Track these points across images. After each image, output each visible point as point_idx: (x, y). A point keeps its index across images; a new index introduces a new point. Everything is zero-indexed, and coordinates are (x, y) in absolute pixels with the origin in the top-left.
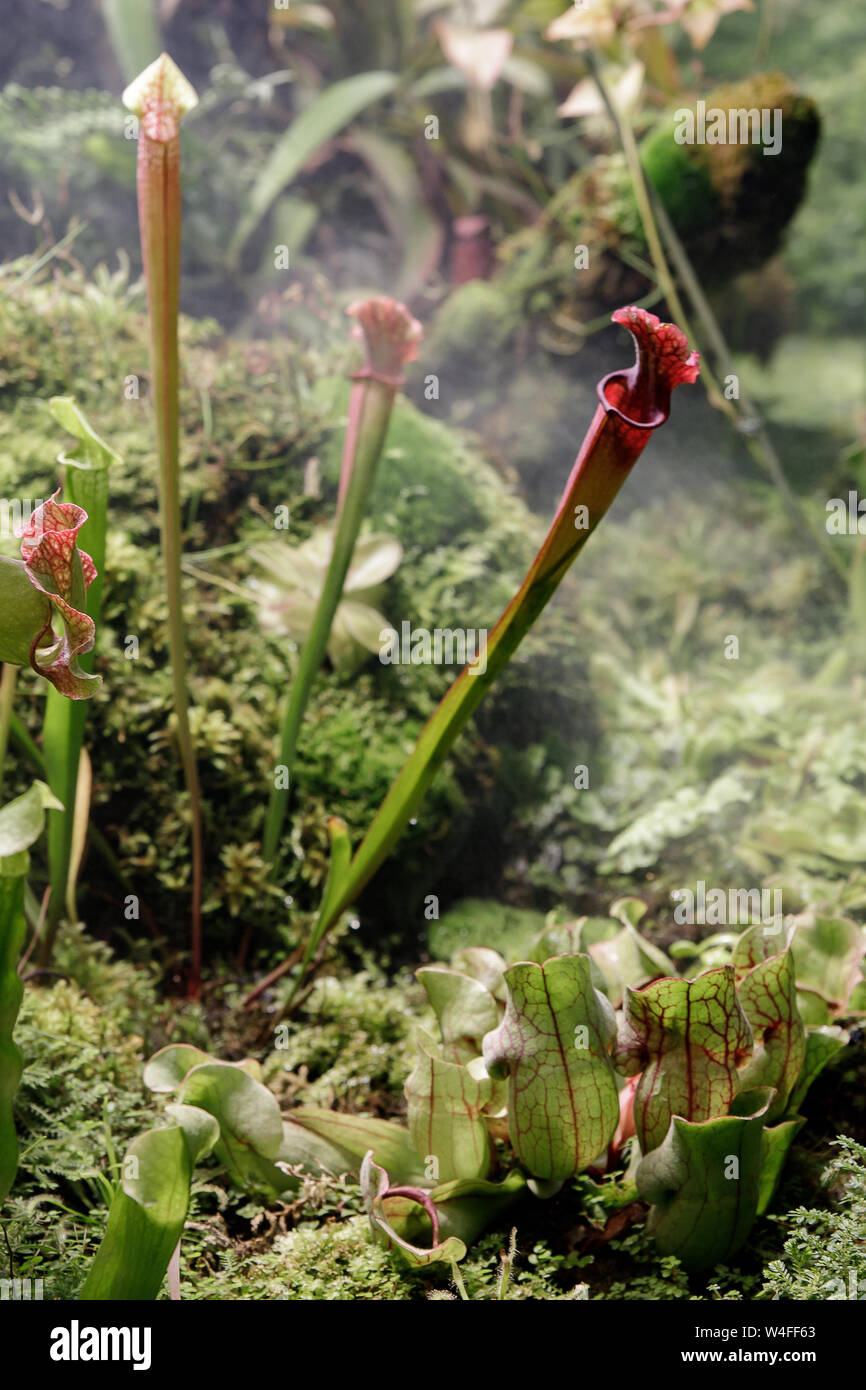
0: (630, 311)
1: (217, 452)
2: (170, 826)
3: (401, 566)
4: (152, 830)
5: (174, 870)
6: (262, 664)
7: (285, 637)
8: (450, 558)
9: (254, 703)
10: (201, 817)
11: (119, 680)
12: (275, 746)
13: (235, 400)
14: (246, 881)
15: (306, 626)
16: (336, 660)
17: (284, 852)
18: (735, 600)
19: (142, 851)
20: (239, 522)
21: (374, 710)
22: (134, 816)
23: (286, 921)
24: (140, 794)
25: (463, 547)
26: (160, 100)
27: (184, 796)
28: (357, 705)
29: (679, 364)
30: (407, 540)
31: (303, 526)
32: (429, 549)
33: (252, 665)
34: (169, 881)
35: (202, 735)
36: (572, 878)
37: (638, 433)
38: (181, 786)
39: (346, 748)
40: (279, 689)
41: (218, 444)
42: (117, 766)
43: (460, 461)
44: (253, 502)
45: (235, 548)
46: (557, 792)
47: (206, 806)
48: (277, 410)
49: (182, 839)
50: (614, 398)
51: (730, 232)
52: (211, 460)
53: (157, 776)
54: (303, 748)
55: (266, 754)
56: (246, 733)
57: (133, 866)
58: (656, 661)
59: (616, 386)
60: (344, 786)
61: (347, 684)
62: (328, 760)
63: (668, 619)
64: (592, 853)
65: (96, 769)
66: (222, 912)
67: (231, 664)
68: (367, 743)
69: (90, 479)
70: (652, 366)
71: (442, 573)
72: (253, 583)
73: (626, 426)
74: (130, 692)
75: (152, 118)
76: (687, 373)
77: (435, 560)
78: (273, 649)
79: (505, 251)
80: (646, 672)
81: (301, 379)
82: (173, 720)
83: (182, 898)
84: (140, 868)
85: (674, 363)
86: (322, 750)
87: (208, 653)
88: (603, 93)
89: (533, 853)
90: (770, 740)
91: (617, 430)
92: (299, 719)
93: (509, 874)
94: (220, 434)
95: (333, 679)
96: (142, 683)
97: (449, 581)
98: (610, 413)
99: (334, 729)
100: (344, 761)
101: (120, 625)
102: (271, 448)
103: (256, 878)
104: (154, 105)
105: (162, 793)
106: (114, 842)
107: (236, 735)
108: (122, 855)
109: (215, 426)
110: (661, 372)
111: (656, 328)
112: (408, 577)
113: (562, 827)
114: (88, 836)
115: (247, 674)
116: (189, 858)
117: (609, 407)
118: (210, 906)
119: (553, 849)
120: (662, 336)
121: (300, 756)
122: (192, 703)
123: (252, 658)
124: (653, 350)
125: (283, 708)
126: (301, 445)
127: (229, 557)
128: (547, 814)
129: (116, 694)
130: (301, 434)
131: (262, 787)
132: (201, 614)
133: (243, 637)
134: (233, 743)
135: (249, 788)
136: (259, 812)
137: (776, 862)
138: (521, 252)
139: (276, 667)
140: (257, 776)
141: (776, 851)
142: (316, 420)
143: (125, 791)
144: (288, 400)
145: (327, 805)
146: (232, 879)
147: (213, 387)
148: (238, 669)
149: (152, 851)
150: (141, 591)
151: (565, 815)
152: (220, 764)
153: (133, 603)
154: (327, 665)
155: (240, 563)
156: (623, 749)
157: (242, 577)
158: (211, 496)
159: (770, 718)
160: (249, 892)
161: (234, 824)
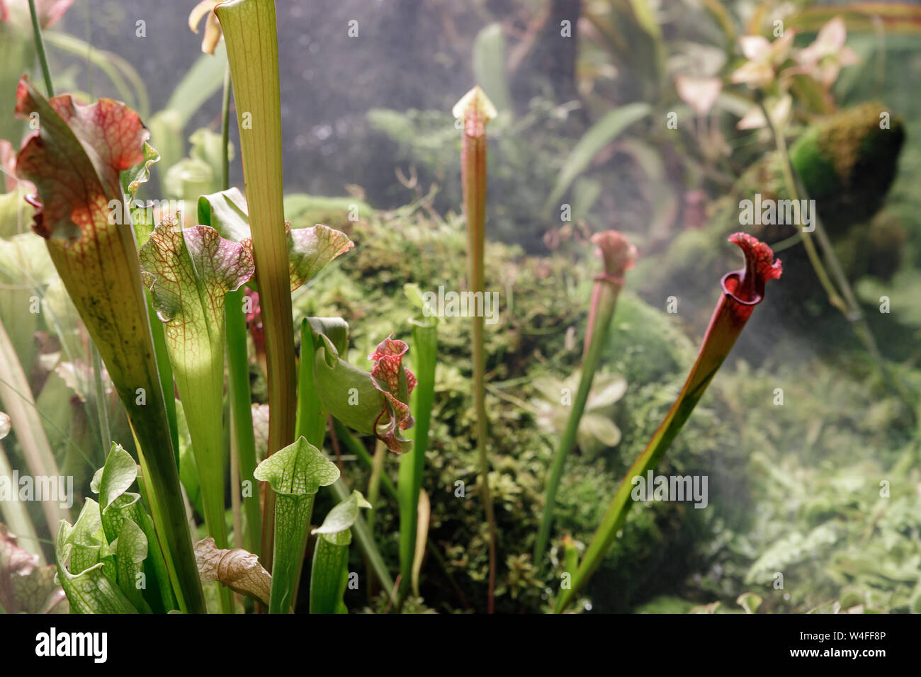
0: (739, 235)
1: (516, 323)
2: (476, 542)
3: (626, 394)
4: (466, 545)
5: (478, 570)
6: (537, 449)
7: (552, 434)
8: (657, 390)
9: (533, 473)
10: (495, 537)
11: (449, 455)
12: (542, 498)
13: (530, 293)
14: (522, 577)
15: (564, 427)
16: (584, 448)
17: (546, 562)
18: (845, 424)
19: (460, 557)
20: (528, 365)
21: (606, 480)
22: (456, 536)
23: (546, 603)
24: (460, 523)
25: (665, 383)
26: (476, 113)
27: (485, 526)
28: (596, 476)
29: (768, 267)
30: (631, 379)
31: (568, 369)
32: (643, 384)
33: (531, 449)
34: (475, 576)
35: (497, 489)
36: (727, 587)
37: (744, 308)
38: (484, 519)
39: (587, 501)
40: (547, 464)
41: (517, 318)
42: (446, 505)
43: (666, 332)
44: (537, 354)
45: (523, 380)
46: (721, 533)
47: (499, 532)
48: (554, 300)
49: (484, 550)
50: (732, 287)
51: (846, 199)
52: (511, 328)
53: (470, 512)
54: (559, 499)
55: (536, 502)
56: (524, 490)
57: (454, 567)
58: (792, 458)
59: (733, 281)
60: (585, 523)
61: (591, 463)
62: (575, 508)
63: (802, 434)
64: (740, 571)
65: (433, 508)
66: (507, 595)
67: (518, 449)
68: (600, 499)
69: (426, 333)
70: (752, 269)
71: (651, 399)
72: (535, 401)
73: (737, 304)
74: (456, 462)
75: (471, 123)
76: (774, 272)
77: (647, 391)
78: (545, 440)
79: (711, 210)
80: (786, 465)
81: (570, 282)
82: (480, 479)
83: (483, 586)
84: (458, 568)
85: (765, 266)
86: (572, 501)
87: (504, 441)
88: (766, 114)
89: (705, 570)
90: (854, 506)
91: (732, 306)
92: (557, 482)
93: (690, 582)
94: (518, 313)
95: (582, 460)
96: (462, 457)
97: (656, 404)
98: (728, 296)
99: (580, 490)
100: (585, 509)
101: (451, 423)
102: (549, 322)
103: (528, 576)
104: (472, 116)
105: (473, 523)
106: (443, 551)
107: (518, 490)
108: (448, 559)
109: (515, 307)
110: (758, 271)
111: (754, 245)
112: (630, 400)
113: (723, 556)
114: (427, 547)
115: (528, 455)
116: (487, 562)
117: (727, 292)
118: (500, 591)
119: (718, 569)
120: (758, 250)
121: (559, 505)
122: (491, 469)
123: (531, 445)
124: (753, 258)
125: (548, 476)
126: (568, 320)
127: (520, 386)
128: (714, 547)
129: (446, 463)
130: (568, 314)
131: (534, 522)
132: (502, 418)
133: (527, 433)
134: (517, 495)
135: (526, 522)
136: (531, 538)
137: (850, 578)
138: (720, 211)
139: (546, 452)
140: (531, 515)
141: (851, 572)
142: (577, 305)
143: (451, 521)
144: (560, 294)
145: (574, 535)
146: (513, 576)
147: (515, 286)
148: (523, 451)
149: (465, 558)
150: (465, 403)
151: (725, 548)
152: (508, 507)
153: (460, 410)
154: (577, 451)
155: (527, 389)
156: (764, 510)
157: (528, 397)
158: (511, 349)
159: (856, 493)
160: (523, 584)
161: (516, 543)
